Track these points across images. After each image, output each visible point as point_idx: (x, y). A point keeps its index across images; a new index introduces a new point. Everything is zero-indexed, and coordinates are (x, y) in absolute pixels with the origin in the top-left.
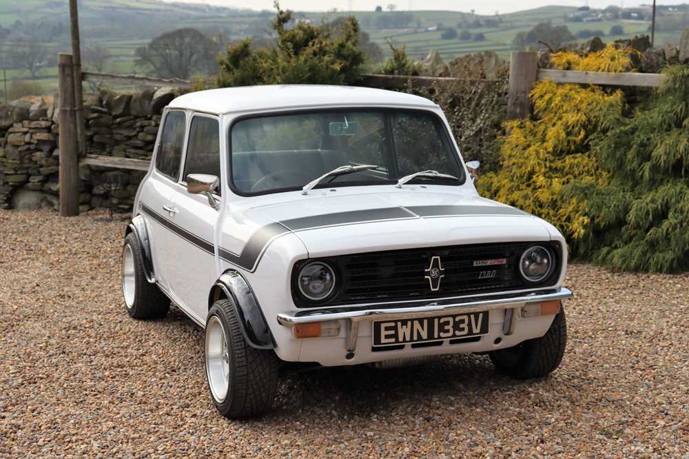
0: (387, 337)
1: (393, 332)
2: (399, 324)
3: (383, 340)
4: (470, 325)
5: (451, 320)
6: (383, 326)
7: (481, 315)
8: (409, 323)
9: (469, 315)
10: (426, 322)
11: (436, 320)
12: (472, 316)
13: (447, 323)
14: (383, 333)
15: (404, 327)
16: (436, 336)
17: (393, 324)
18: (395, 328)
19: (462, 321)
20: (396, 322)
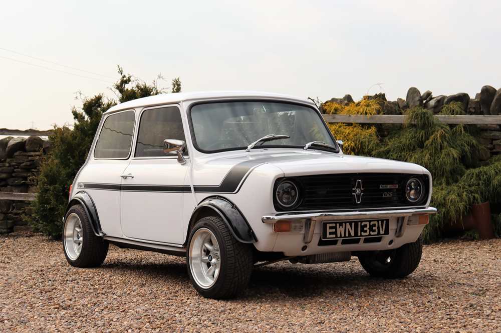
0: (331, 233)
1: (334, 230)
2: (338, 224)
3: (328, 236)
4: (378, 228)
5: (368, 223)
6: (328, 225)
7: (385, 222)
8: (344, 225)
9: (378, 221)
10: (353, 224)
11: (359, 223)
12: (380, 222)
13: (366, 226)
14: (328, 231)
15: (341, 227)
16: (359, 235)
17: (334, 225)
18: (335, 228)
19: (374, 225)
20: (336, 223)
